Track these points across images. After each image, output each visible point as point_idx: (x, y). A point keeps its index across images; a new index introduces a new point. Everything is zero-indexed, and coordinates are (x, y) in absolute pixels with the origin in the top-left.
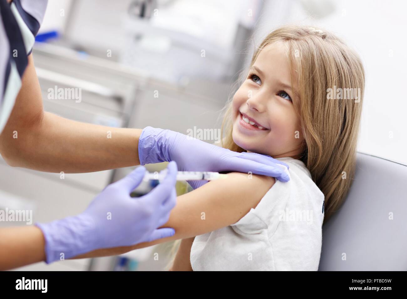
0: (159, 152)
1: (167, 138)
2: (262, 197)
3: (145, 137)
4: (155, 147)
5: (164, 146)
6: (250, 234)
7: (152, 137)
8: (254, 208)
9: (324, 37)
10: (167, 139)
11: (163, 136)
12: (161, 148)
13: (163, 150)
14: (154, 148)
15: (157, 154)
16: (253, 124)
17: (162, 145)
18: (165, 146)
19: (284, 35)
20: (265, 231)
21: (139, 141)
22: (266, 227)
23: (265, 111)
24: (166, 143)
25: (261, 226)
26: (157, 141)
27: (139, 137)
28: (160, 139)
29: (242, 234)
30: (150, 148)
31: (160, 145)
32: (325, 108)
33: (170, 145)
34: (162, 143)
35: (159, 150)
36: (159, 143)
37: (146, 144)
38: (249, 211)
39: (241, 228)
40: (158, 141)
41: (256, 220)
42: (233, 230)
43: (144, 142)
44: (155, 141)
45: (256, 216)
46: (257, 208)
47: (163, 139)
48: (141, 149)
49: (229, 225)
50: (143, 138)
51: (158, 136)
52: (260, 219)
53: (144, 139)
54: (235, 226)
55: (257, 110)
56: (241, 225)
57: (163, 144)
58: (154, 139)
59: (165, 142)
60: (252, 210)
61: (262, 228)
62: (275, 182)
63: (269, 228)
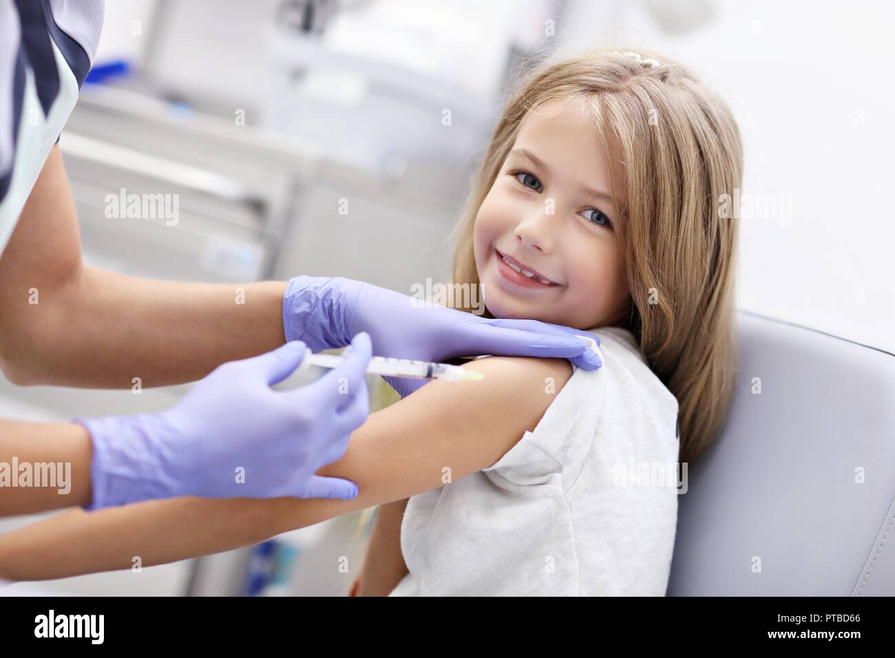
0: (326, 321)
1: (342, 290)
2: (548, 407)
3: (295, 292)
4: (319, 309)
5: (335, 308)
6: (527, 486)
7: (311, 289)
8: (532, 430)
9: (663, 78)
10: (341, 294)
11: (333, 287)
12: (329, 312)
13: (334, 315)
14: (316, 312)
15: (322, 326)
16: (530, 275)
17: (331, 305)
18: (339, 308)
19: (585, 80)
20: (558, 477)
21: (284, 301)
22: (559, 469)
23: (557, 249)
24: (340, 301)
25: (550, 467)
26: (320, 297)
27: (284, 293)
28: (329, 293)
29: (510, 488)
30: (308, 313)
31: (327, 305)
32: (678, 235)
33: (349, 304)
34: (332, 300)
35: (326, 317)
36: (325, 302)
37: (298, 306)
38: (520, 437)
39: (507, 475)
40: (324, 298)
41: (537, 456)
42: (489, 481)
43: (294, 302)
44: (317, 298)
45: (537, 446)
46: (537, 429)
47: (333, 292)
48: (288, 316)
49: (479, 470)
50: (291, 294)
51: (323, 289)
52: (546, 453)
53: (293, 296)
54: (495, 472)
55: (539, 248)
56: (507, 469)
57: (334, 302)
58: (315, 293)
59: (338, 300)
60: (527, 434)
61: (552, 472)
62: (572, 374)
63: (565, 469)
